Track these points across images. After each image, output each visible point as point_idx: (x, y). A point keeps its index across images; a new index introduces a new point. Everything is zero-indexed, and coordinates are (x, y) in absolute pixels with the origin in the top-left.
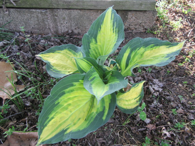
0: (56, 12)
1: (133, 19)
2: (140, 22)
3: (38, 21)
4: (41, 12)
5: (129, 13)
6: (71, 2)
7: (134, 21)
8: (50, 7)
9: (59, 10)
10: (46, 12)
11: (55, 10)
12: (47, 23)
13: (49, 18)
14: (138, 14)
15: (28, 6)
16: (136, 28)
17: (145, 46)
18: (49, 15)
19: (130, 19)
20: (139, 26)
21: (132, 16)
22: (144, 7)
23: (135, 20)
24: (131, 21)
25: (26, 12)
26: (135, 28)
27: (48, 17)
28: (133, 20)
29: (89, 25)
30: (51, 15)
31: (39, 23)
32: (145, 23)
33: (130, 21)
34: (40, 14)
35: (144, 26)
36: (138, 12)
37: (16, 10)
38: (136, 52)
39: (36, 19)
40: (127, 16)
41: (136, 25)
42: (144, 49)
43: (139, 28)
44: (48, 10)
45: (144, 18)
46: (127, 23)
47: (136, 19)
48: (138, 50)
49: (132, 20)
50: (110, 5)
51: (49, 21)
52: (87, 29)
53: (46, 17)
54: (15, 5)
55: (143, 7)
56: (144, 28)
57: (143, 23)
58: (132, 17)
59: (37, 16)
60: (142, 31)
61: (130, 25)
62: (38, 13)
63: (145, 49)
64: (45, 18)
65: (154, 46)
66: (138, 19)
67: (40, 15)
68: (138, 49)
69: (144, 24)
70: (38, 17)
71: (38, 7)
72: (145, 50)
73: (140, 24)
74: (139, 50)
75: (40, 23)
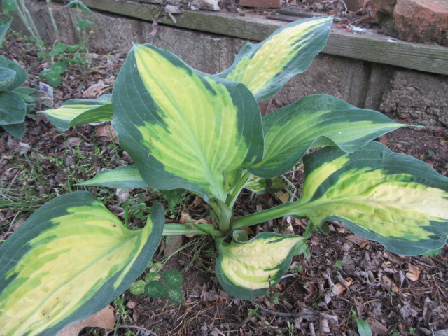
0: (237, 45)
1: (408, 90)
2: (428, 102)
3: (204, 56)
4: (212, 41)
5: (399, 74)
6: (268, 28)
7: (410, 97)
8: (229, 33)
9: (243, 41)
10: (220, 41)
11: (236, 41)
12: (217, 64)
13: (224, 55)
14: (423, 81)
15: (193, 27)
16: (415, 115)
17: (387, 171)
18: (225, 48)
19: (400, 89)
20: (423, 113)
21: (405, 82)
22: (439, 64)
23: (414, 95)
24: (402, 94)
25: (189, 37)
26: (412, 116)
27: (222, 53)
28: (407, 94)
29: (297, 84)
30: (229, 49)
31: (205, 60)
32: (442, 108)
33: (399, 95)
34: (209, 45)
35: (437, 116)
36: (422, 76)
37: (175, 32)
38: (358, 175)
39: (201, 53)
40: (393, 80)
41: (414, 108)
42: (384, 176)
43: (423, 118)
44: (225, 39)
45: (438, 93)
46: (390, 97)
47: (417, 92)
48: (366, 172)
49: (404, 92)
50: (351, 46)
51: (222, 59)
52: (293, 92)
53: (218, 51)
54: (175, 22)
55: (435, 65)
56: (437, 120)
57: (437, 107)
58: (405, 86)
59: (204, 46)
60: (432, 128)
61: (397, 105)
62: (207, 42)
63: (386, 178)
64: (216, 54)
65: (412, 180)
66: (423, 94)
67: (208, 47)
68: (368, 169)
69: (437, 110)
70: (204, 49)
71: (209, 29)
72: (385, 181)
73: (428, 107)
74: (368, 174)
75: (207, 62)
